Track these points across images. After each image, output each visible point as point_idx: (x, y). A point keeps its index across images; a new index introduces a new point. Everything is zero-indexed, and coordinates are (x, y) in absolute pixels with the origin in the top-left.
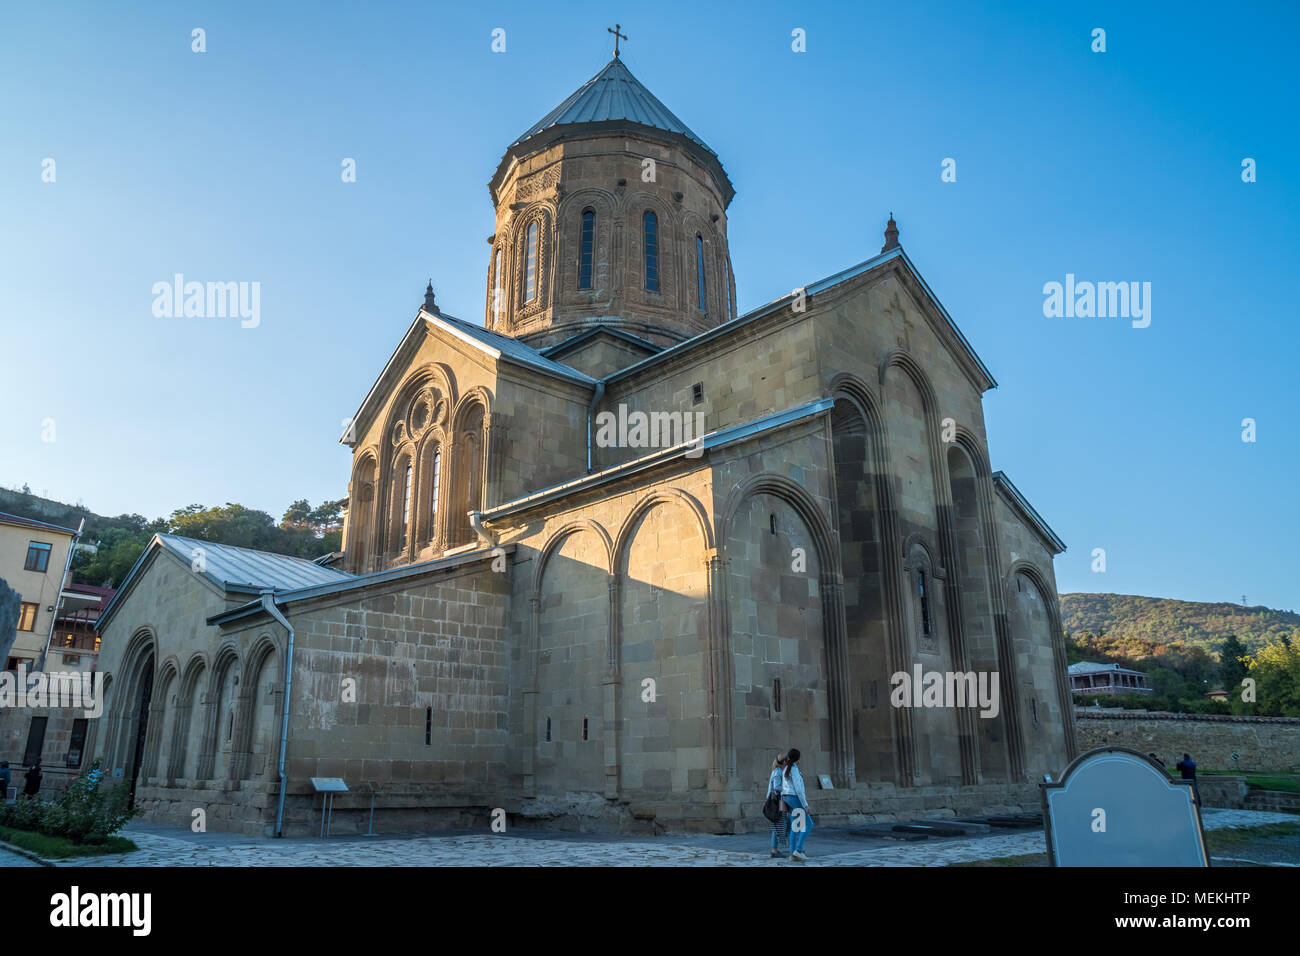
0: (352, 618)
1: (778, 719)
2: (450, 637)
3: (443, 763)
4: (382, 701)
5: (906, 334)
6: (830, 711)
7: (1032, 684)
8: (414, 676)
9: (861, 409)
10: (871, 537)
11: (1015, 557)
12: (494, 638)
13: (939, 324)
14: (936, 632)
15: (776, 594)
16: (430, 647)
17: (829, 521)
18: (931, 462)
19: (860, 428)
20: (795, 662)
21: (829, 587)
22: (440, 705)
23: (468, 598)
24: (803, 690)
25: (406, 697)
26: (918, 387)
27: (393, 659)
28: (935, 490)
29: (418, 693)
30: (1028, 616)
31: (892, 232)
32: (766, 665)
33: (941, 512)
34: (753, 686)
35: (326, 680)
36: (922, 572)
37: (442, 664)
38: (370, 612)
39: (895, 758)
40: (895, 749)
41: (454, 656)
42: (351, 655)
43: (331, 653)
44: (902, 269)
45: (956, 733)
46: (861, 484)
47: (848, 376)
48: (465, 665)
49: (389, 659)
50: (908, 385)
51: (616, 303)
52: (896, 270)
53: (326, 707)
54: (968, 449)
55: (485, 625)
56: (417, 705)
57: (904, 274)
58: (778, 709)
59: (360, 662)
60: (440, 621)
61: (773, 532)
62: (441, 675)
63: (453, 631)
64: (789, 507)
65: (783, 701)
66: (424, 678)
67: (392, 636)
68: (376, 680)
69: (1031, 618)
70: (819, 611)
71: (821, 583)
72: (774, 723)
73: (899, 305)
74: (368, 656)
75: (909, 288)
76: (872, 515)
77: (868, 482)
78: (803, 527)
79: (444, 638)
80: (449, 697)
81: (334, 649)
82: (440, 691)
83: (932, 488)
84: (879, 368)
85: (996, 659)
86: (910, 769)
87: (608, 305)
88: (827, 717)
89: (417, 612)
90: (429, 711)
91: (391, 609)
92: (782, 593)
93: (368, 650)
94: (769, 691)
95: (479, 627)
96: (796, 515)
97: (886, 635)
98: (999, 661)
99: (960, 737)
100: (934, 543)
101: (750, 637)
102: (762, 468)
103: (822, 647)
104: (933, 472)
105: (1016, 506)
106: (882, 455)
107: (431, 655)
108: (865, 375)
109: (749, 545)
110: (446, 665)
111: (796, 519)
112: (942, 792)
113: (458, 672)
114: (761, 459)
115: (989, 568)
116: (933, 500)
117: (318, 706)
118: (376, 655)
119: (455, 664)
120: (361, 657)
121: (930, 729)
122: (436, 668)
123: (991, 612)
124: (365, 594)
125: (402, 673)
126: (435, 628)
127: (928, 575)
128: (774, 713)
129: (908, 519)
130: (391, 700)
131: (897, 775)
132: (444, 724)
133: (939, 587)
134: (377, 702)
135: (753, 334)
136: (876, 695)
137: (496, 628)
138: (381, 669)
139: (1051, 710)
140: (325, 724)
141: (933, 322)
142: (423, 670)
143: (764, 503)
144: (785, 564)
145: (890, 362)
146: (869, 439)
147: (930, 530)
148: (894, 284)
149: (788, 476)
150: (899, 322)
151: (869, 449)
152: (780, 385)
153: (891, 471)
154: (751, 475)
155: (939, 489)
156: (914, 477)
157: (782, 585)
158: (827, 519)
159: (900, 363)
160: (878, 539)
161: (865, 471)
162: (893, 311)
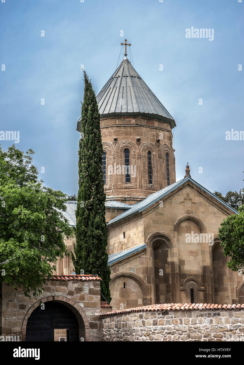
5: (192, 207)
10: (169, 282)
18: (202, 251)
19: (167, 247)
21: (145, 301)
26: (197, 225)
28: (202, 261)
31: (188, 171)
33: (205, 269)
36: (192, 290)
44: (191, 184)
46: (166, 265)
47: (158, 233)
50: (193, 225)
51: (114, 190)
52: (189, 185)
57: (192, 185)
61: (124, 287)
64: (131, 279)
71: (143, 300)
73: (189, 198)
75: (195, 189)
76: (169, 275)
77: (169, 264)
78: (137, 284)
84: (174, 225)
87: (111, 191)
92: (127, 305)
96: (134, 281)
100: (200, 279)
102: (119, 271)
104: (202, 254)
106: (173, 255)
108: (166, 230)
109: (115, 293)
114: (118, 268)
127: (195, 290)
129: (187, 273)
133: (201, 293)
141: (207, 199)
143: (121, 280)
144: (129, 296)
145: (181, 221)
146: (169, 251)
147: (198, 275)
148: (187, 190)
149: (128, 272)
150: (188, 205)
151: (169, 253)
152: (138, 237)
153: (176, 260)
154: (114, 274)
155: (204, 261)
156: (192, 258)
157: (127, 302)
158: (145, 281)
159: (188, 219)
160: (170, 282)
161: (168, 261)
162: (186, 201)
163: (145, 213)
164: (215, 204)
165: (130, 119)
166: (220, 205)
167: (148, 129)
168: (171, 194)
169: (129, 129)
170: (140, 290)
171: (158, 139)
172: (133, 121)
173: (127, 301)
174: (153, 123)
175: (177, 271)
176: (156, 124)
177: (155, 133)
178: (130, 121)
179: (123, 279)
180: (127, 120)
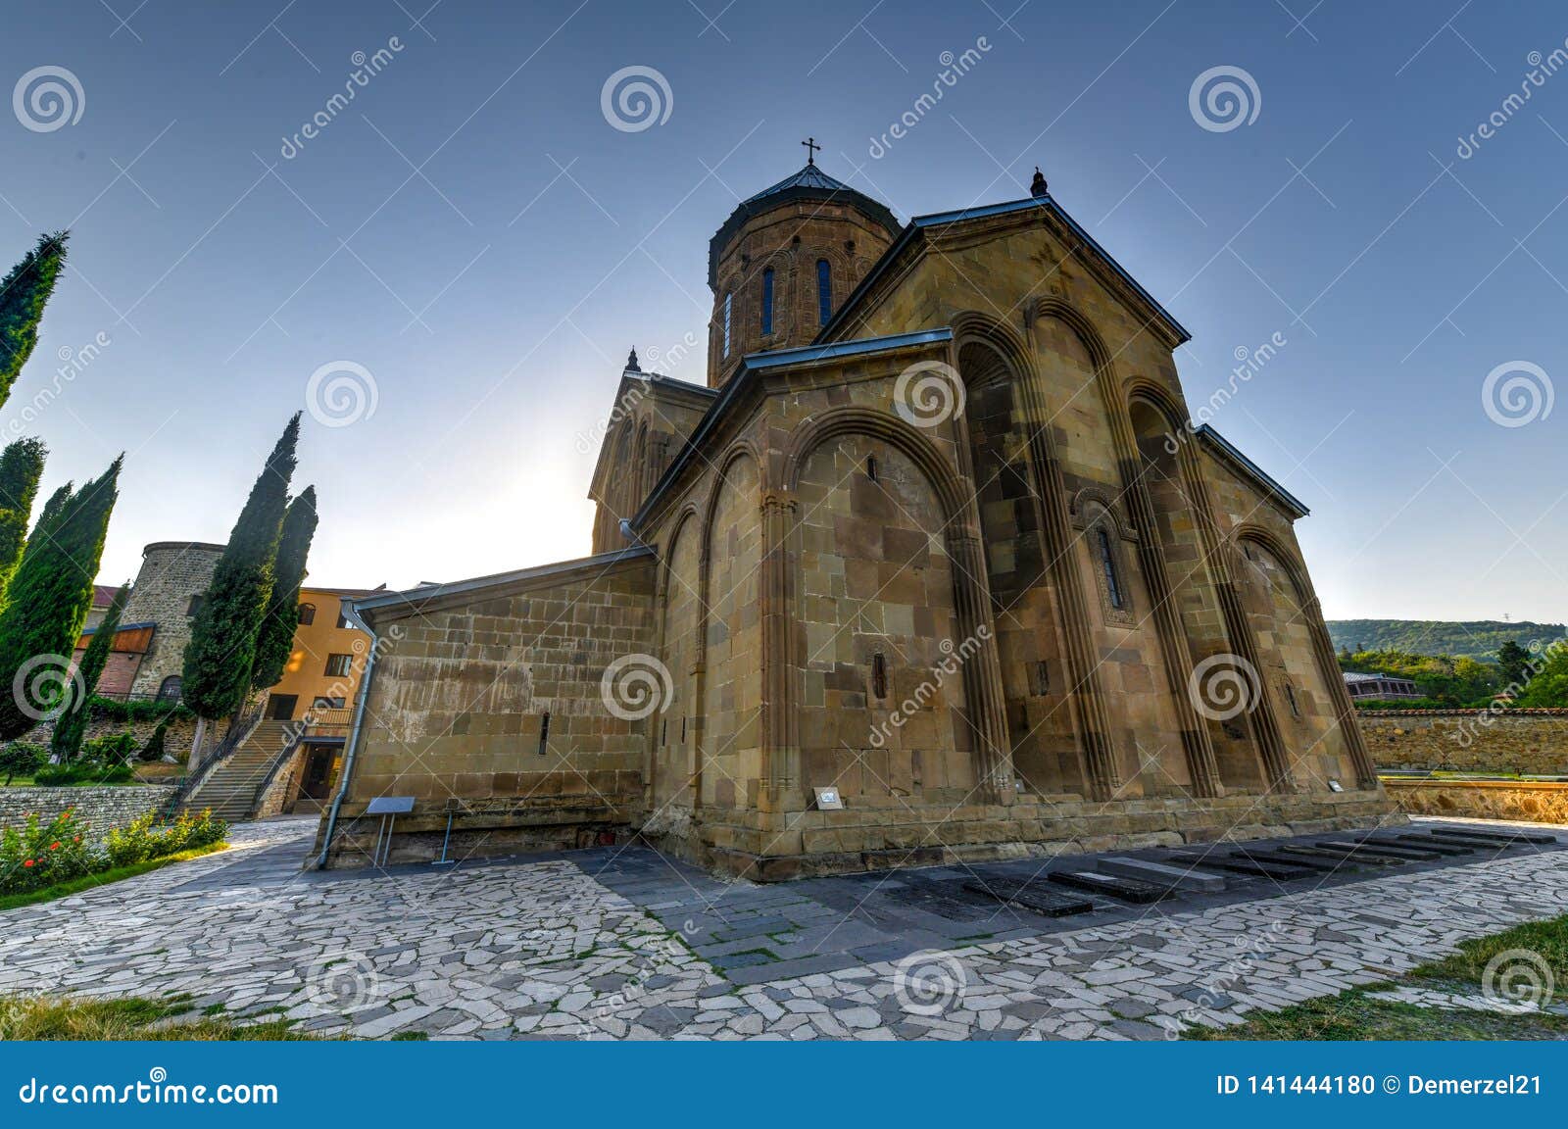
0: (455, 623)
1: (881, 707)
2: (577, 639)
3: (560, 774)
4: (487, 707)
5: (1063, 284)
6: (967, 697)
7: (1282, 667)
8: (530, 682)
9: (1002, 354)
10: (1025, 490)
11: (1236, 520)
12: (630, 639)
13: (1107, 275)
14: (1132, 602)
15: (878, 550)
16: (552, 650)
17: (954, 465)
18: (1108, 415)
19: (1005, 376)
20: (909, 633)
21: (958, 542)
22: (560, 709)
23: (601, 599)
24: (922, 670)
25: (518, 703)
26: (1081, 339)
27: (504, 664)
28: (1114, 446)
29: (533, 699)
30: (1265, 588)
32: (860, 639)
33: (1126, 469)
34: (839, 665)
35: (416, 688)
36: (1103, 533)
37: (565, 668)
38: (480, 616)
39: (1081, 761)
40: (1079, 749)
41: (580, 659)
42: (452, 661)
43: (426, 659)
44: (1052, 219)
45: (1175, 727)
46: (1009, 434)
47: (980, 315)
48: (594, 667)
49: (499, 664)
50: (1070, 339)
52: (1047, 222)
53: (413, 717)
54: (1157, 405)
55: (621, 626)
56: (531, 711)
57: (1055, 223)
58: (881, 694)
59: (462, 668)
60: (566, 624)
61: (872, 477)
62: (564, 678)
63: (581, 632)
64: (893, 449)
65: (889, 682)
66: (542, 682)
67: (505, 640)
68: (480, 686)
69: (1270, 592)
70: (946, 572)
71: (948, 538)
72: (875, 713)
73: (1051, 256)
74: (472, 661)
75: (1063, 239)
76: (1026, 467)
77: (1017, 431)
78: (918, 475)
79: (570, 640)
80: (572, 702)
81: (431, 655)
82: (561, 696)
83: (1111, 442)
84: (1025, 313)
85: (1226, 637)
86: (1105, 776)
88: (963, 705)
89: (537, 614)
90: (546, 717)
91: (505, 613)
92: (886, 550)
93: (473, 655)
94: (866, 671)
95: (612, 628)
96: (909, 461)
97: (1054, 604)
98: (1230, 638)
99: (1182, 733)
100: (1117, 501)
101: (834, 601)
102: (849, 398)
103: (953, 616)
104: (1110, 425)
105: (1232, 463)
106: (1033, 401)
107: (551, 658)
108: (1006, 317)
109: (832, 490)
110: (571, 668)
111: (907, 464)
112: (1160, 807)
113: (584, 675)
114: (847, 390)
115: (1201, 533)
116: (1112, 454)
117: (402, 717)
118: (482, 661)
119: (582, 666)
120: (463, 663)
121: (1134, 723)
122: (557, 672)
123: (1210, 579)
124: (473, 599)
125: (516, 677)
126: (559, 630)
127: (1113, 535)
128: (874, 700)
129: (1076, 472)
130: (498, 708)
131: (1087, 785)
132: (565, 731)
133: (1131, 550)
134: (479, 710)
136: (1046, 678)
137: (634, 628)
138: (489, 675)
139: (1317, 700)
140: (410, 736)
141: (1099, 274)
142: (541, 674)
143: (857, 444)
144: (891, 515)
145: (1039, 309)
146: (1016, 386)
147: (1110, 486)
148: (1041, 234)
149: (887, 412)
150: (1052, 271)
151: (1016, 397)
154: (830, 408)
155: (1118, 444)
156: (1083, 430)
157: (885, 539)
158: (952, 464)
159: (1056, 311)
160: (1034, 493)
161: (1014, 421)
162: (1043, 261)
164: (1123, 296)
170: (933, 500)
173: (886, 533)
179: (866, 442)
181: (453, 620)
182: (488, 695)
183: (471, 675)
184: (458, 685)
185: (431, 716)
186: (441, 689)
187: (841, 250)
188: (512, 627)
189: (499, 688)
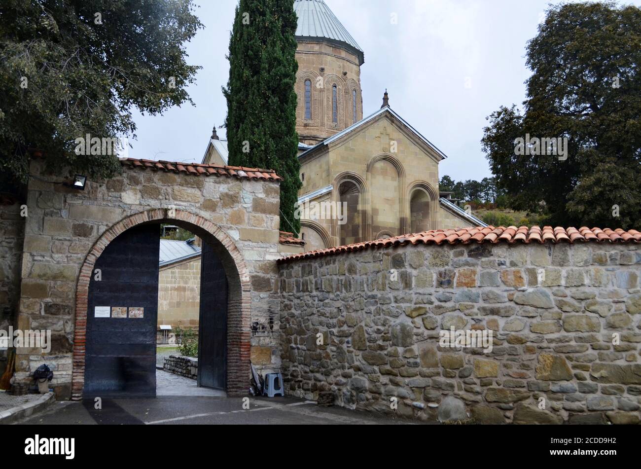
0: (173, 273)
4: (185, 300)
5: (389, 144)
8: (196, 291)
9: (356, 184)
10: (358, 235)
18: (400, 199)
19: (357, 191)
25: (193, 298)
26: (395, 167)
31: (386, 99)
33: (402, 221)
35: (165, 294)
38: (179, 270)
42: (173, 285)
43: (166, 285)
44: (388, 115)
46: (356, 214)
47: (347, 173)
49: (187, 286)
50: (389, 167)
52: (386, 116)
53: (165, 302)
54: (426, 189)
57: (390, 117)
61: (303, 239)
64: (310, 229)
67: (188, 278)
68: (182, 293)
73: (386, 132)
74: (179, 285)
75: (394, 122)
76: (359, 226)
77: (359, 213)
78: (318, 236)
81: (167, 283)
83: (398, 210)
84: (367, 165)
91: (187, 268)
93: (179, 283)
96: (315, 232)
104: (400, 203)
106: (365, 202)
108: (357, 170)
111: (315, 234)
116: (398, 216)
117: (162, 302)
118: (182, 285)
120: (176, 286)
124: (177, 264)
125: (192, 290)
129: (380, 225)
130: (188, 300)
134: (183, 300)
135: (316, 156)
138: (184, 289)
141: (408, 135)
145: (376, 160)
146: (360, 196)
147: (394, 228)
148: (384, 122)
150: (385, 140)
151: (360, 199)
152: (321, 177)
153: (369, 208)
155: (401, 211)
156: (387, 207)
158: (329, 232)
159: (384, 159)
160: (360, 236)
161: (358, 209)
162: (382, 136)
163: (332, 147)
164: (417, 143)
165: (312, 45)
166: (422, 145)
167: (334, 58)
168: (365, 126)
169: (311, 57)
170: (323, 243)
171: (344, 71)
172: (316, 48)
174: (340, 53)
175: (370, 222)
176: (343, 54)
177: (341, 64)
178: (313, 47)
180: (309, 45)
181: (171, 272)
182: (185, 296)
183: (179, 289)
184: (176, 293)
185: (170, 302)
186: (171, 294)
187: (318, 72)
188: (189, 273)
189: (188, 293)
